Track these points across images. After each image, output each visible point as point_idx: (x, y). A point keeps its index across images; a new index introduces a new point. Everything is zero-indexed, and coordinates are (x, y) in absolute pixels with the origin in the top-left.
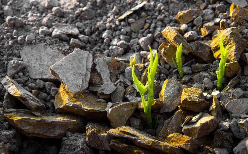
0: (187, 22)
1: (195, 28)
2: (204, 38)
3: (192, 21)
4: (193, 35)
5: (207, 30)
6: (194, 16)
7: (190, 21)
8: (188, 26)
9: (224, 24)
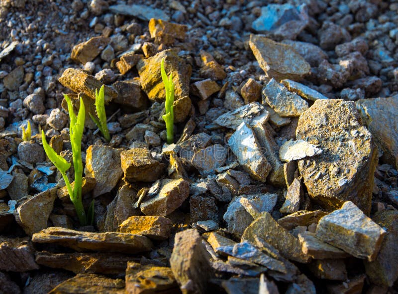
0: (92, 59)
1: (106, 65)
2: (125, 76)
3: (99, 56)
4: (108, 75)
5: (127, 63)
6: (101, 48)
7: (95, 55)
8: (95, 65)
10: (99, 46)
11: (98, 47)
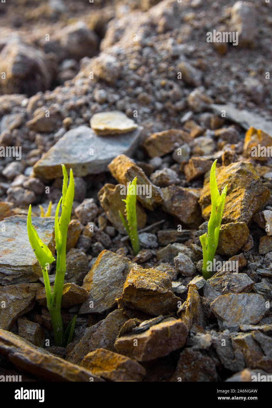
0: (162, 154)
1: (175, 166)
2: (189, 184)
3: (171, 154)
4: (168, 176)
5: (195, 167)
6: (177, 144)
7: (167, 151)
8: (163, 163)
9: (230, 158)
10: (176, 141)
11: (174, 142)
